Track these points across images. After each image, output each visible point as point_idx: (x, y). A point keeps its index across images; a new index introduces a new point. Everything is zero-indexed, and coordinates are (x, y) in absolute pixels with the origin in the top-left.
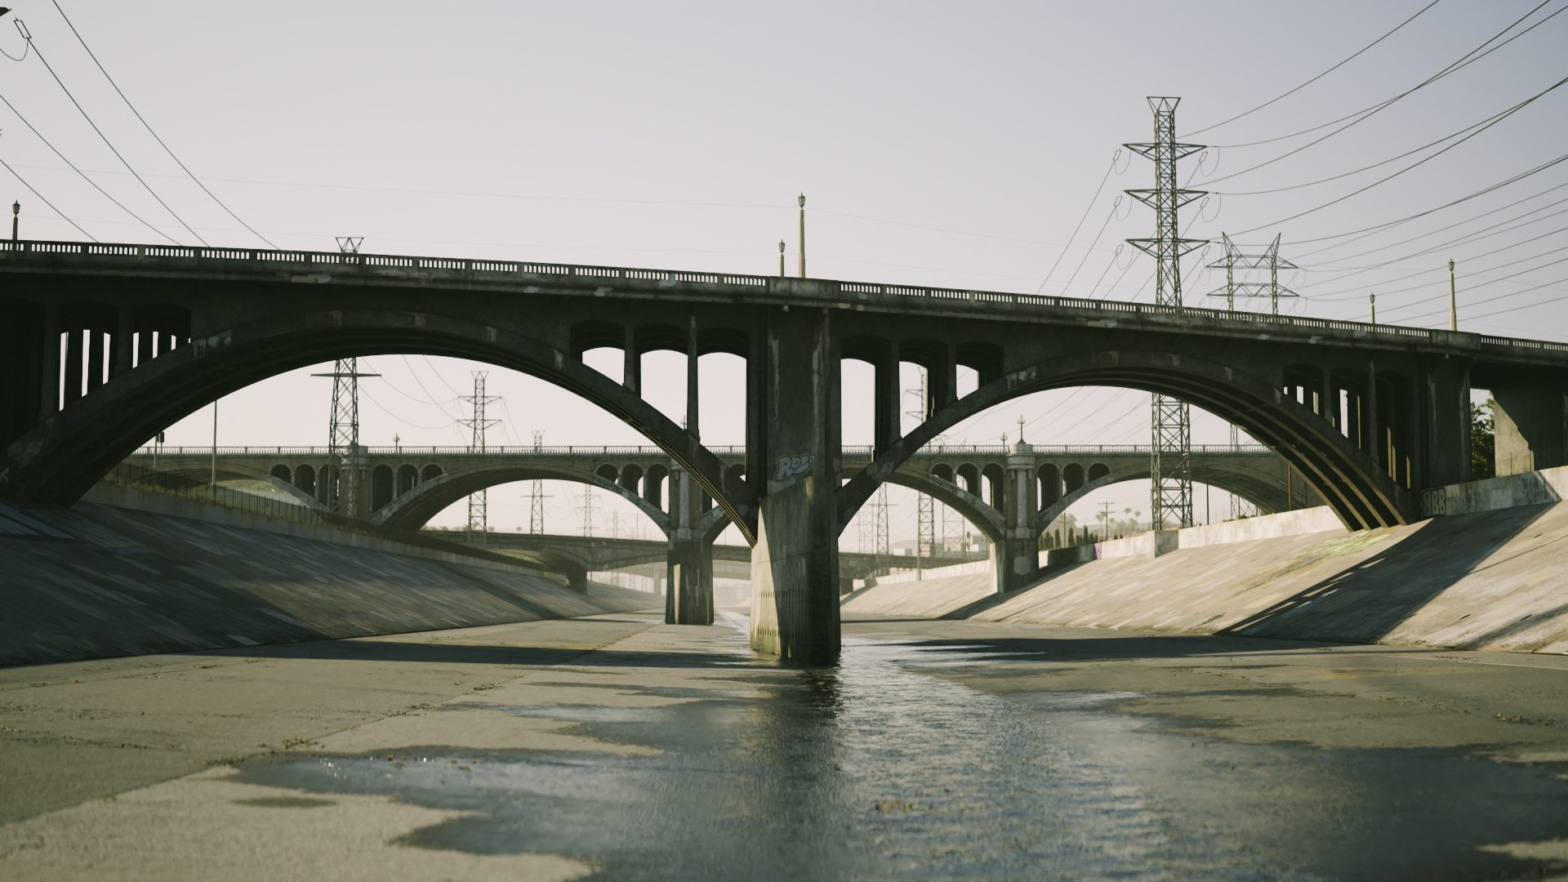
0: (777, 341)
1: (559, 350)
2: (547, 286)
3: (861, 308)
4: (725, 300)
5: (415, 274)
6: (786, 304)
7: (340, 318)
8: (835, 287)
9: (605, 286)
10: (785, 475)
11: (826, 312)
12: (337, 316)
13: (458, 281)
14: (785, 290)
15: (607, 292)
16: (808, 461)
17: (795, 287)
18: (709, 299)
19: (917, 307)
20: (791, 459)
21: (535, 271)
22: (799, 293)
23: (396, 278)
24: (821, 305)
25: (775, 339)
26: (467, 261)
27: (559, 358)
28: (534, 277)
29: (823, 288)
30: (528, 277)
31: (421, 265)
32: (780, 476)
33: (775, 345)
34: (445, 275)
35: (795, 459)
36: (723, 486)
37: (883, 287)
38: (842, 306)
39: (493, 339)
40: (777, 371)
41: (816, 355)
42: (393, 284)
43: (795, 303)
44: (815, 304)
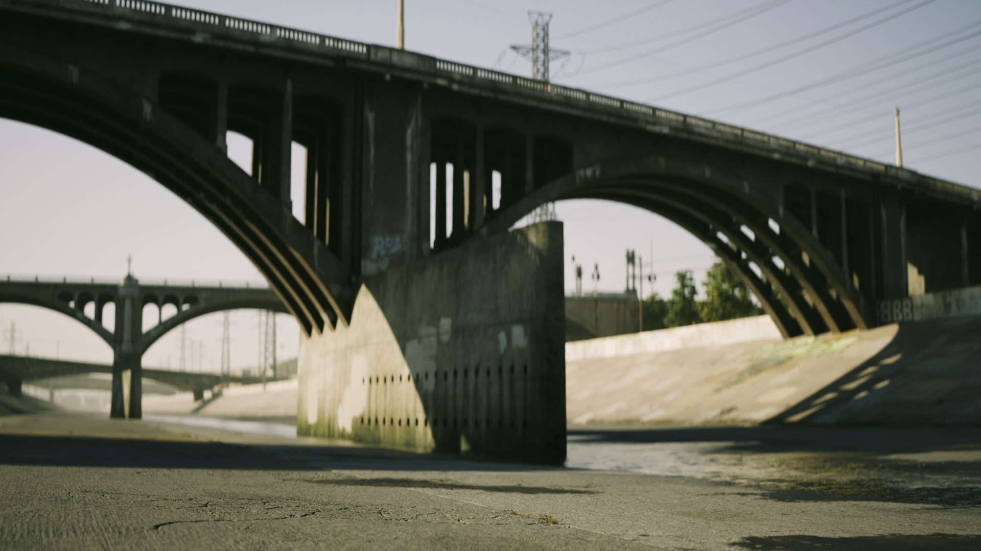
1: (148, 100)
2: (142, 23)
3: (455, 87)
4: (326, 62)
6: (388, 73)
8: (432, 62)
9: (203, 32)
10: (379, 255)
14: (386, 59)
15: (205, 38)
16: (401, 241)
17: (395, 58)
18: (311, 60)
19: (505, 92)
20: (384, 238)
21: (128, 6)
22: (400, 64)
24: (421, 78)
25: (373, 110)
27: (148, 109)
28: (127, 12)
29: (420, 62)
30: (120, 10)
32: (374, 255)
33: (370, 117)
35: (388, 239)
36: (316, 263)
37: (475, 69)
38: (439, 82)
40: (372, 144)
41: (409, 133)
43: (396, 73)
44: (415, 77)
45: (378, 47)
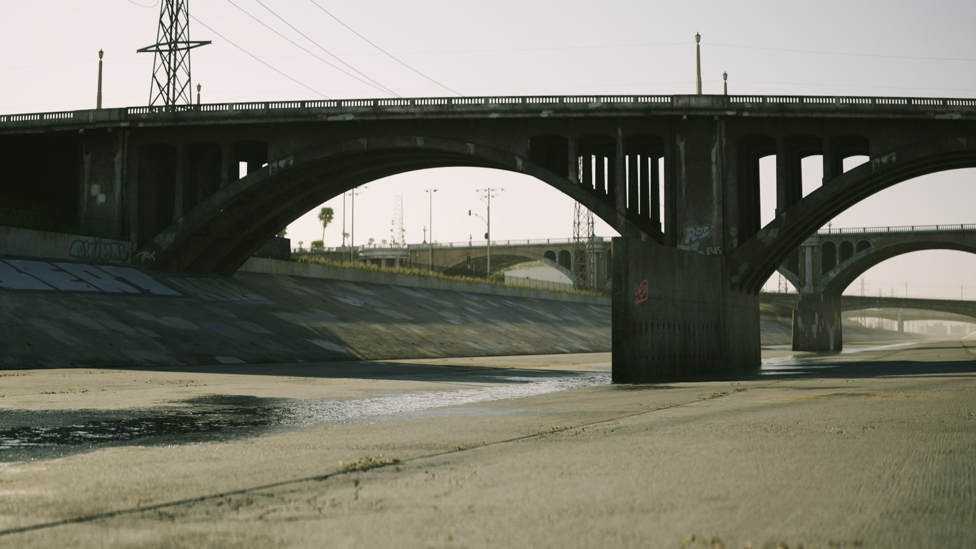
0: (683, 142)
1: (520, 157)
2: (506, 112)
3: (746, 114)
4: (640, 114)
5: (412, 110)
6: (684, 115)
7: (365, 143)
8: (725, 100)
9: (548, 110)
10: (691, 240)
11: (716, 118)
12: (364, 142)
13: (441, 113)
14: (686, 104)
15: (549, 113)
16: (709, 230)
17: (693, 101)
18: (626, 114)
19: (792, 111)
20: (695, 228)
21: (497, 102)
22: (696, 106)
23: (398, 114)
24: (713, 113)
25: (682, 140)
26: (448, 99)
27: (520, 163)
28: (496, 106)
29: (715, 101)
30: (492, 106)
31: (416, 104)
32: (687, 241)
33: (681, 145)
34: (432, 109)
35: (698, 229)
37: (764, 97)
38: (730, 113)
39: (472, 152)
40: (683, 164)
41: (714, 151)
42: (397, 117)
43: (692, 113)
44: (708, 113)
45: (679, 97)
